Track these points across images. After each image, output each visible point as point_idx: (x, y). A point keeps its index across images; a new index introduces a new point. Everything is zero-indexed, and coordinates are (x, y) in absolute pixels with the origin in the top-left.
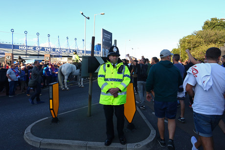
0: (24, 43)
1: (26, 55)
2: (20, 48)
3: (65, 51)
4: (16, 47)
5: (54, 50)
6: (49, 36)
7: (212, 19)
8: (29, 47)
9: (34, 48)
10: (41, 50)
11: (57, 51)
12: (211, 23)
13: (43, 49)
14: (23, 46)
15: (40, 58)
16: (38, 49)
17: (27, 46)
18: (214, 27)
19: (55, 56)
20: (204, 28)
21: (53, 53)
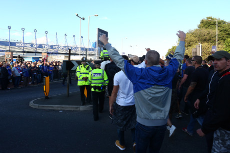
0: (20, 40)
1: (23, 52)
2: (17, 45)
3: (63, 49)
4: (12, 44)
5: (52, 47)
6: (46, 32)
7: (208, 18)
8: (26, 44)
9: (32, 45)
10: (38, 47)
11: (55, 48)
12: (207, 22)
13: (41, 46)
14: (20, 43)
15: (38, 56)
16: (35, 46)
17: (24, 43)
18: (209, 26)
19: (52, 53)
20: (200, 27)
21: (51, 51)
